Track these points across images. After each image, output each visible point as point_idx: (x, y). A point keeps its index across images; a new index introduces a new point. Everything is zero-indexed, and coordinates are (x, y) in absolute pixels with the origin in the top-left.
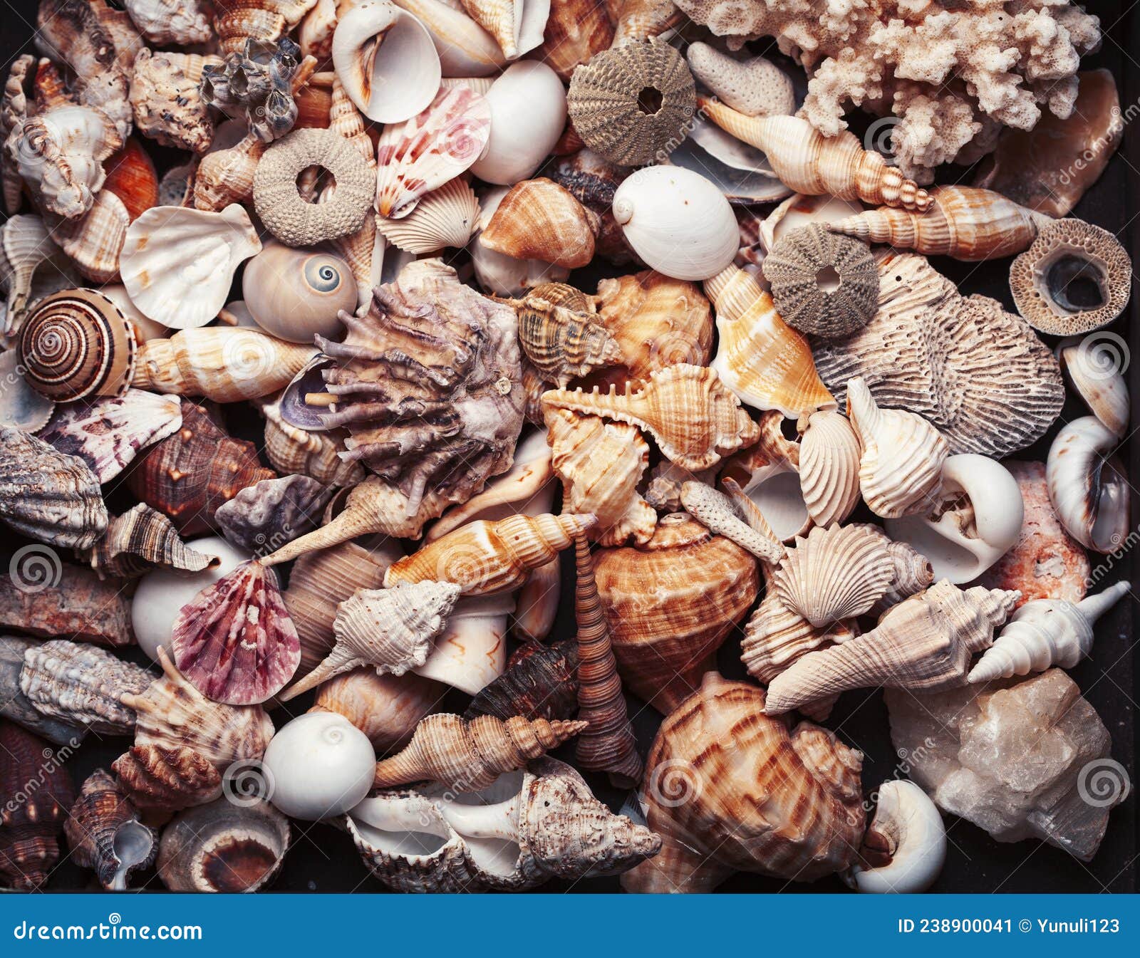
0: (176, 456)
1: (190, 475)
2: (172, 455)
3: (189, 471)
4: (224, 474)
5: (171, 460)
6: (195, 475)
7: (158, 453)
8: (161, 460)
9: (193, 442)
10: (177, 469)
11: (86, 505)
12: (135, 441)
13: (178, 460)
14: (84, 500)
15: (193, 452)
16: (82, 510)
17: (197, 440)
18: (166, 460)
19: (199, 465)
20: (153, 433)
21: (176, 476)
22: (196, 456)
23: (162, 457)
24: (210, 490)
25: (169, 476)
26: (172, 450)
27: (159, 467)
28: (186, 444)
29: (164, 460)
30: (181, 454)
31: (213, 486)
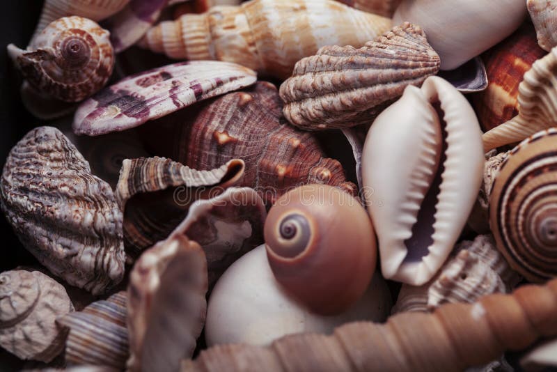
0: (227, 119)
1: (241, 143)
2: (223, 118)
3: (240, 138)
4: (282, 150)
5: (221, 123)
6: (247, 145)
7: (208, 116)
8: (209, 122)
9: (251, 108)
10: (226, 132)
11: (102, 246)
12: (197, 86)
13: (229, 123)
14: (101, 239)
15: (249, 118)
16: (96, 250)
17: (257, 107)
18: (215, 123)
19: (252, 135)
20: (220, 83)
21: (223, 138)
22: (252, 124)
23: (211, 119)
24: (262, 166)
25: (215, 138)
26: (225, 112)
27: (205, 129)
28: (243, 107)
29: (213, 123)
30: (235, 117)
31: (266, 162)
